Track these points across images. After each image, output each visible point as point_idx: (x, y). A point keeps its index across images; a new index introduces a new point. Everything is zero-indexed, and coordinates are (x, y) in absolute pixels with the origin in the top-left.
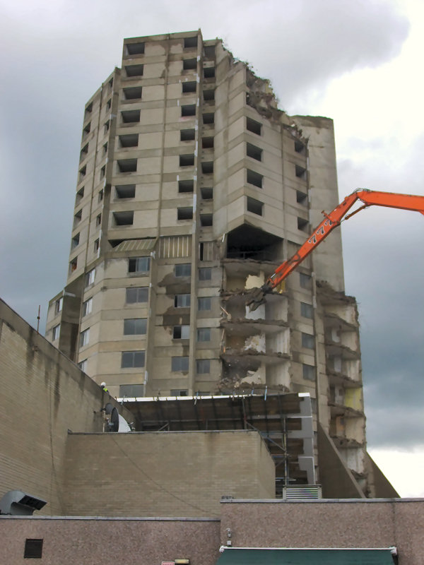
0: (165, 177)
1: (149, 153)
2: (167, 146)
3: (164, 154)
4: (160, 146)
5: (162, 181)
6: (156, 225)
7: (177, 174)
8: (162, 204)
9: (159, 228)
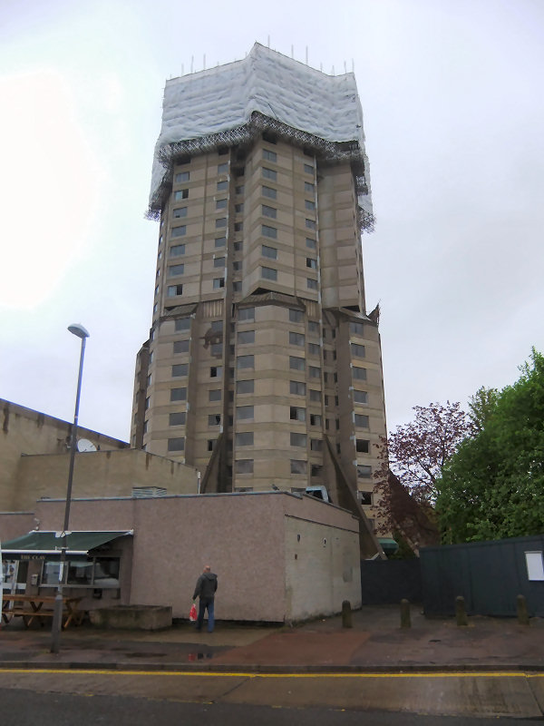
0: (205, 257)
1: (193, 239)
2: (206, 232)
3: (204, 239)
4: (201, 233)
5: (203, 260)
6: (198, 293)
7: (213, 253)
8: (203, 277)
9: (200, 296)
